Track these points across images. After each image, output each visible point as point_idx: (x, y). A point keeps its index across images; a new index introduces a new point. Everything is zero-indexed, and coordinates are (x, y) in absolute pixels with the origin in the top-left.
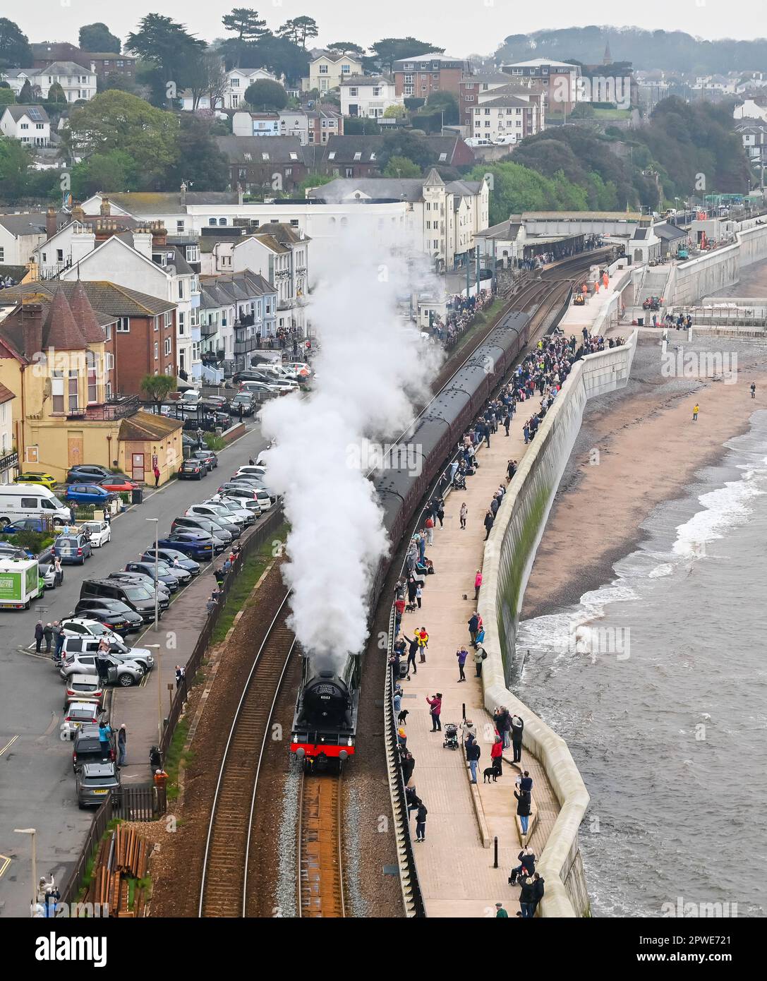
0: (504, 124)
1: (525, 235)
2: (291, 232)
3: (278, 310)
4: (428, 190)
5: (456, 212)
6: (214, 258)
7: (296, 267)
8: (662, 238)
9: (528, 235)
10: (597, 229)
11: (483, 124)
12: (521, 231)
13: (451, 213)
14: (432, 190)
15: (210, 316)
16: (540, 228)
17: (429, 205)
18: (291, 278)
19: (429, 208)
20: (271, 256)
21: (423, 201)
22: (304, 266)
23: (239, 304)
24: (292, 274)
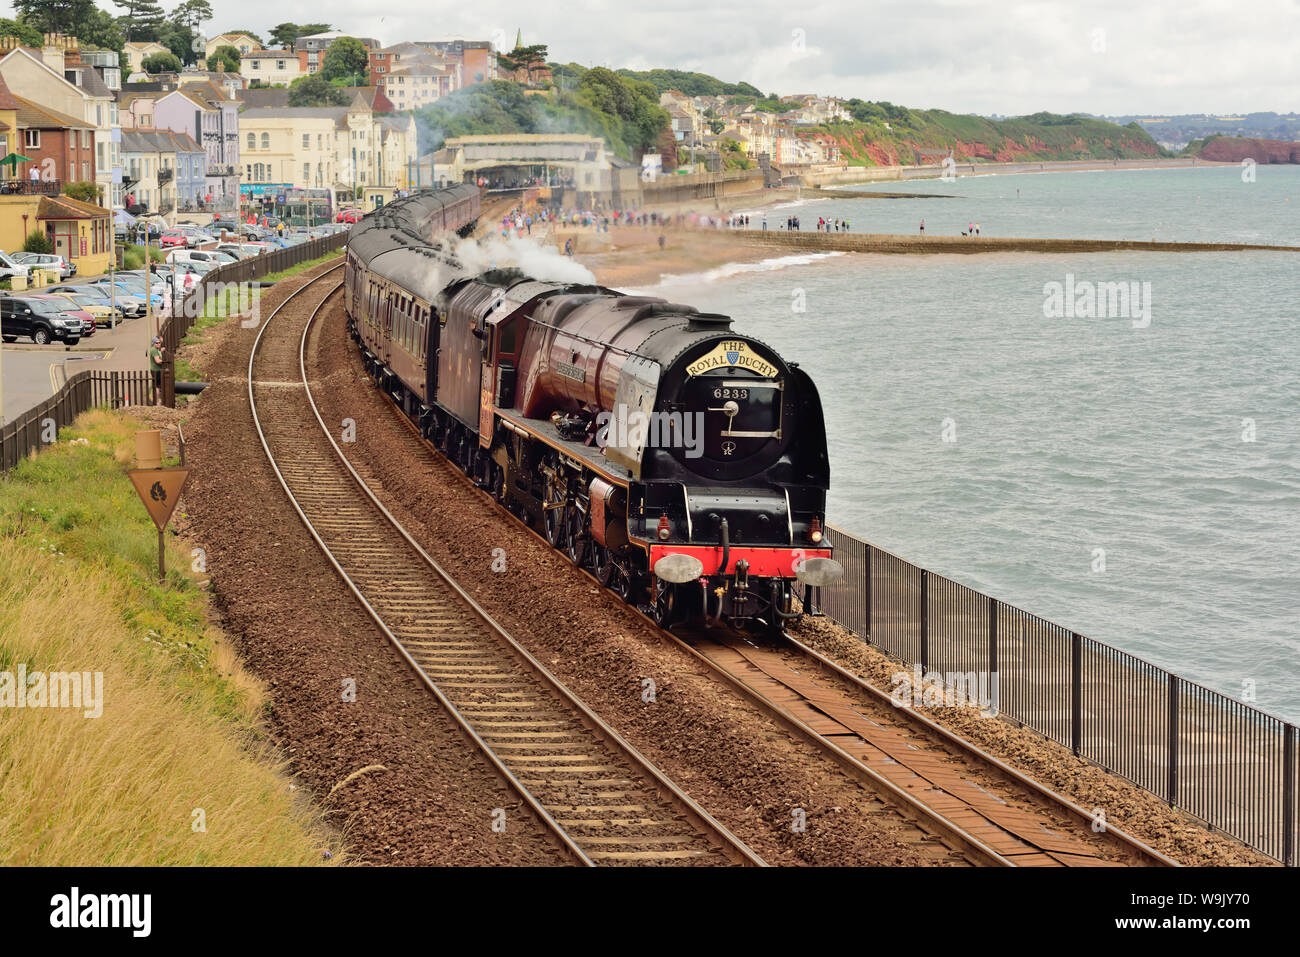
0: (419, 94)
1: (463, 161)
2: (221, 91)
3: (208, 176)
4: (354, 117)
5: (383, 145)
6: (131, 116)
7: (226, 130)
8: (613, 165)
9: (467, 160)
10: (542, 152)
11: (397, 94)
12: (460, 155)
13: (378, 144)
14: (358, 117)
15: (132, 161)
16: (480, 152)
17: (354, 133)
18: (222, 142)
19: (355, 137)
20: (198, 113)
21: (348, 129)
22: (235, 131)
23: (164, 156)
24: (222, 138)
